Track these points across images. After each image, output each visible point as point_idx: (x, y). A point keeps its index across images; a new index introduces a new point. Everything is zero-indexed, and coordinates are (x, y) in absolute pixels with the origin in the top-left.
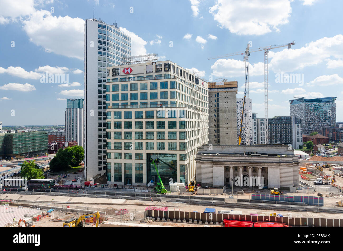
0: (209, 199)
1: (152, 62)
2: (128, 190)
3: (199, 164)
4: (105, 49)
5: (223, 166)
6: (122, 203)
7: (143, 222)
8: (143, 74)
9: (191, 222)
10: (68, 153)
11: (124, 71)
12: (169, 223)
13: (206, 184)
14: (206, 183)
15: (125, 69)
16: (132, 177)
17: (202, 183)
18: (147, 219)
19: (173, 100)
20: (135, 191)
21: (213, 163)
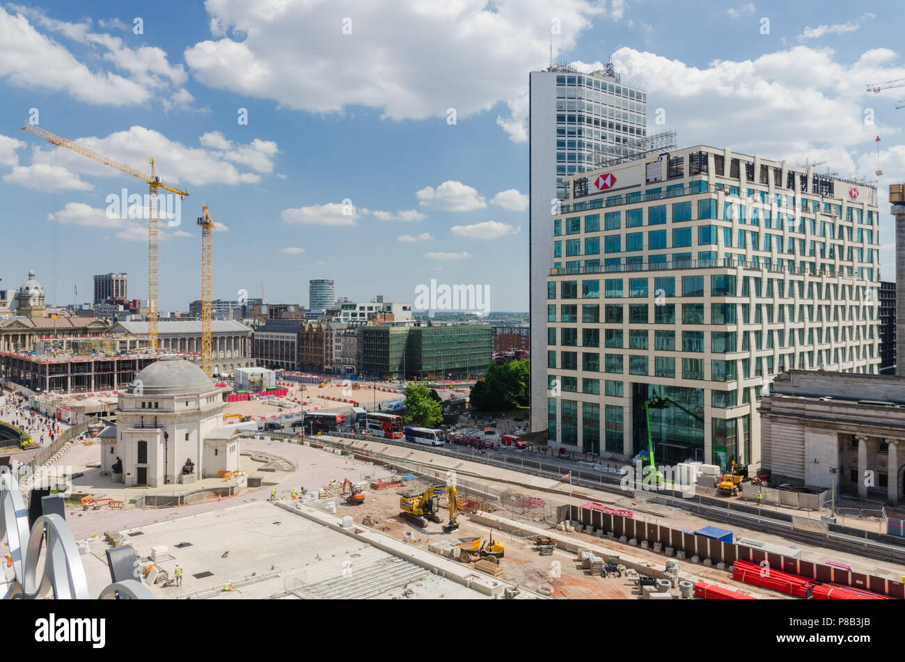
0: (749, 512)
1: (660, 155)
2: (580, 464)
3: (767, 422)
4: (574, 133)
5: (835, 432)
6: (548, 488)
7: (553, 527)
8: (640, 185)
9: (659, 551)
10: (509, 375)
11: (597, 184)
12: (609, 541)
13: (785, 477)
14: (785, 474)
15: (601, 179)
16: (599, 438)
17: (772, 473)
18: (565, 525)
19: (705, 248)
20: (595, 468)
21: (806, 421)
